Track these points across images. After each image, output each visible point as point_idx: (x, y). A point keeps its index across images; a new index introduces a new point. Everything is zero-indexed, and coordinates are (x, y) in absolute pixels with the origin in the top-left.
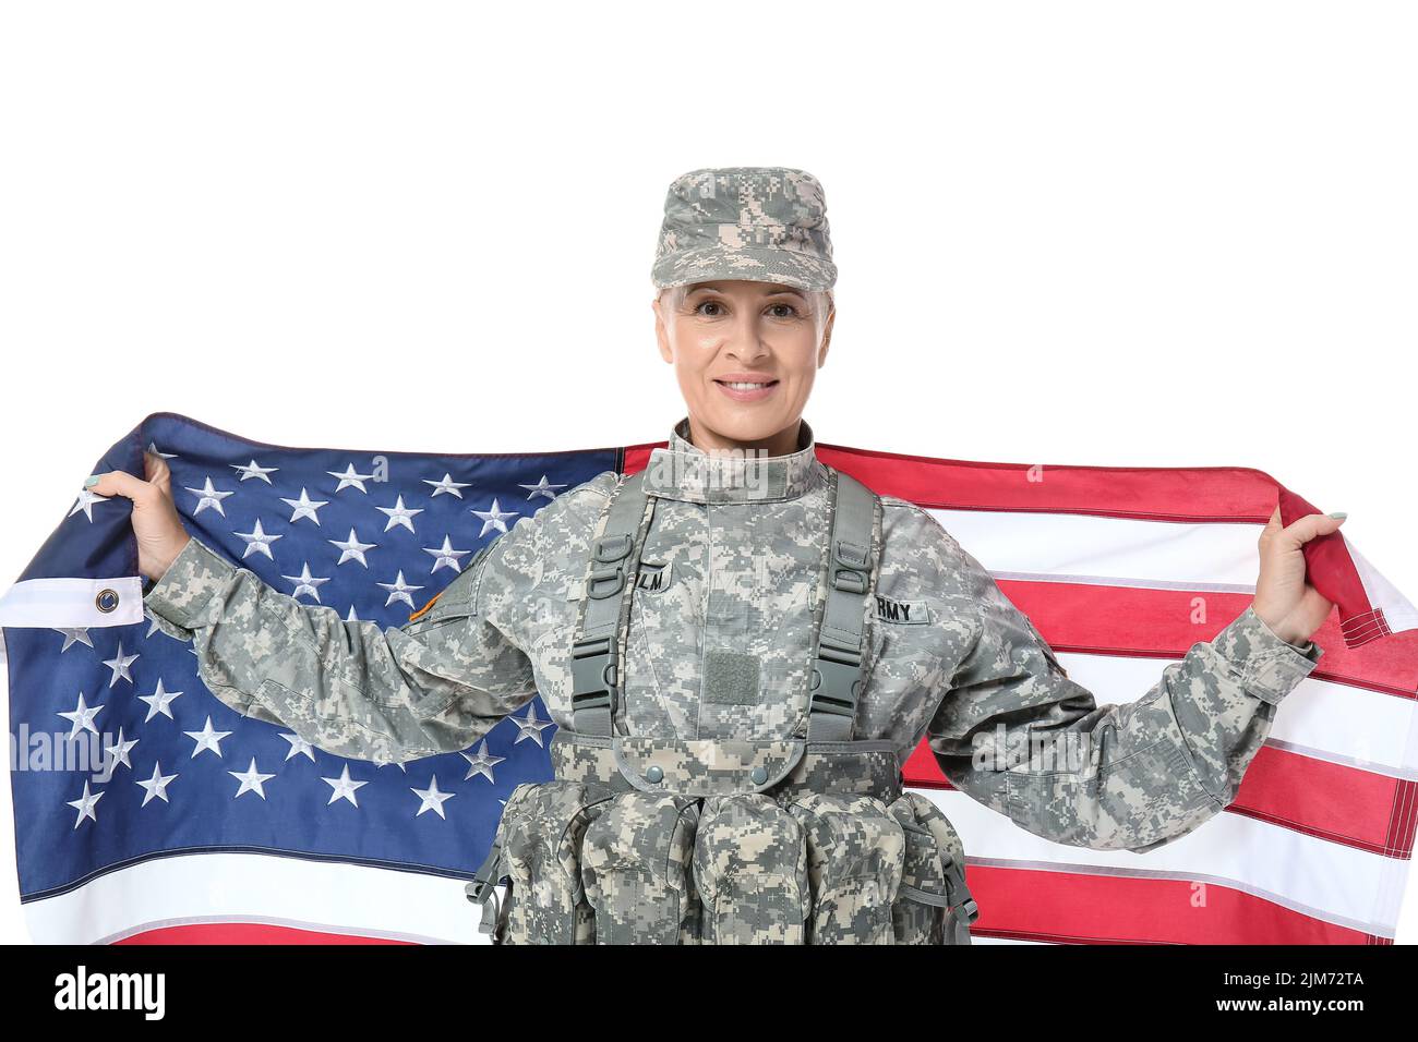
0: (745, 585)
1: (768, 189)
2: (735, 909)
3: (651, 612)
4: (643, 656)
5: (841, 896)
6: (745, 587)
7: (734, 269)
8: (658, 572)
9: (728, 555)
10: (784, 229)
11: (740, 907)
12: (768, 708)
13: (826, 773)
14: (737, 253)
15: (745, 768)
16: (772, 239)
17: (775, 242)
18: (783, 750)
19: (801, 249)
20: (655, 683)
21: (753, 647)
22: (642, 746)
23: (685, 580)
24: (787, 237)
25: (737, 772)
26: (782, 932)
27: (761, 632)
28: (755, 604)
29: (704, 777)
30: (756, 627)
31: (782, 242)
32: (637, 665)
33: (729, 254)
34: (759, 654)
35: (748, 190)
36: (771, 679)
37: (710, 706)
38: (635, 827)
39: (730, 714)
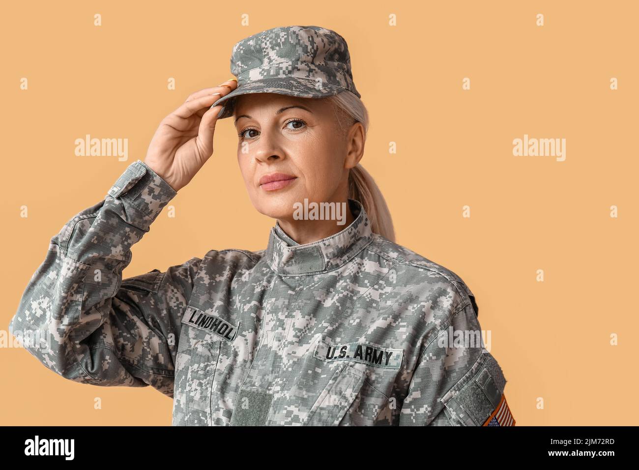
1: (279, 41)
4: (207, 389)
16: (281, 72)
20: (208, 410)
23: (244, 333)
28: (280, 353)
31: (290, 72)
35: (266, 44)
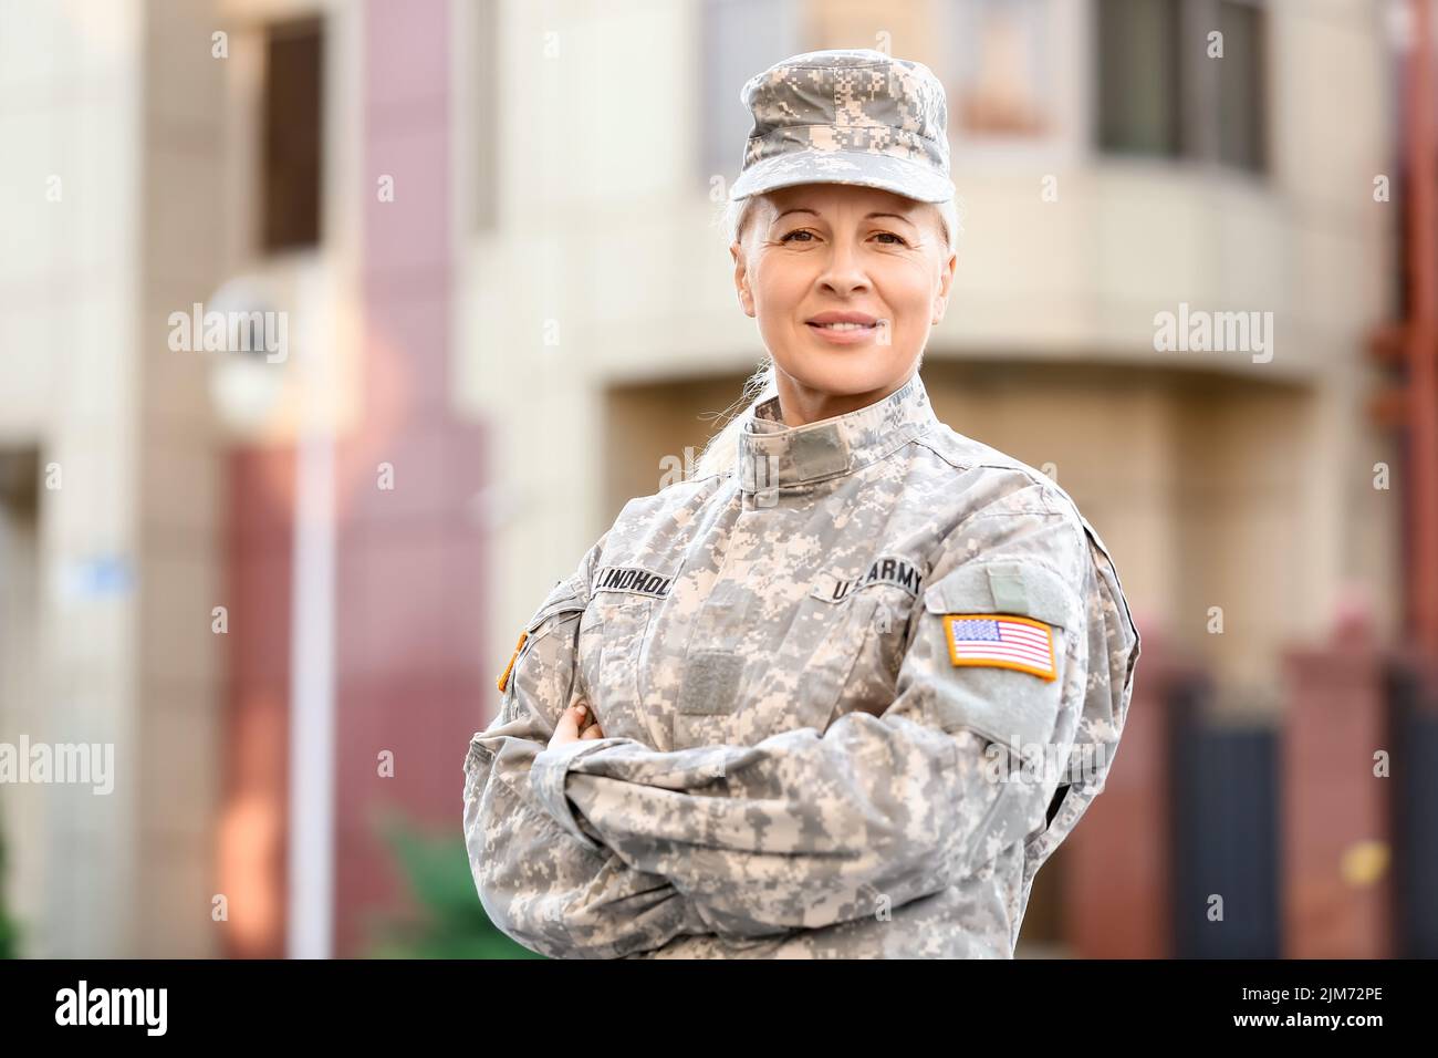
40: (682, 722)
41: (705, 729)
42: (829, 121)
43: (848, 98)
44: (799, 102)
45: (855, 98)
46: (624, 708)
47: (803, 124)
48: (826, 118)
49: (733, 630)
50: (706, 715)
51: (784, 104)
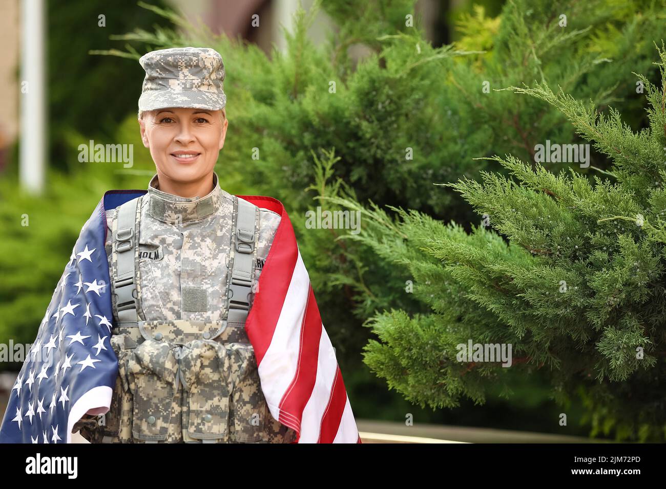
0: (198, 255)
2: (198, 391)
3: (156, 269)
5: (245, 386)
6: (198, 256)
7: (176, 102)
8: (156, 251)
9: (189, 242)
10: (200, 80)
11: (201, 390)
12: (213, 313)
13: (237, 336)
14: (178, 94)
15: (200, 332)
17: (196, 86)
18: (218, 324)
19: (208, 89)
21: (203, 284)
22: (153, 324)
24: (201, 84)
25: (197, 334)
26: (219, 401)
27: (206, 276)
29: (182, 337)
30: (204, 274)
32: (151, 294)
33: (174, 94)
34: (207, 288)
36: (213, 300)
37: (186, 313)
38: (150, 354)
39: (195, 316)
40: (185, 314)
41: (197, 317)
42: (176, 77)
43: (184, 67)
44: (164, 69)
45: (186, 67)
46: (155, 307)
47: (166, 78)
48: (176, 76)
49: (196, 279)
50: (196, 312)
51: (158, 70)
